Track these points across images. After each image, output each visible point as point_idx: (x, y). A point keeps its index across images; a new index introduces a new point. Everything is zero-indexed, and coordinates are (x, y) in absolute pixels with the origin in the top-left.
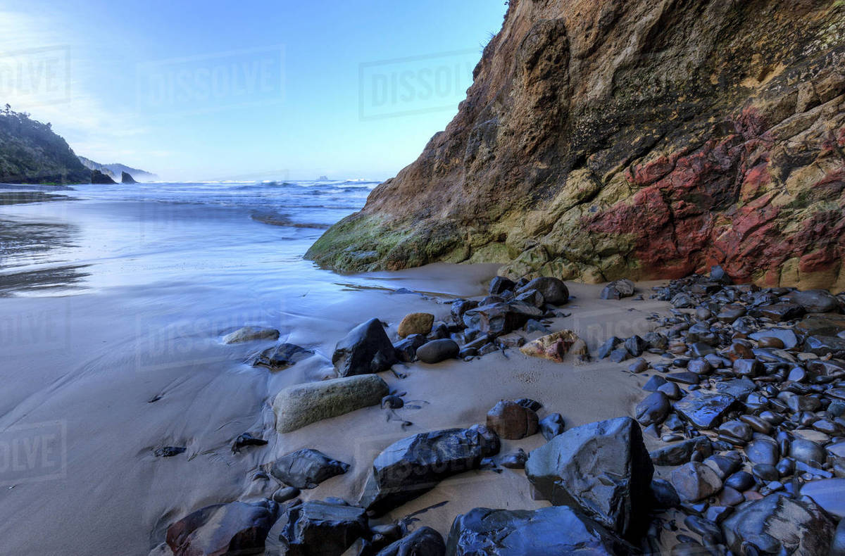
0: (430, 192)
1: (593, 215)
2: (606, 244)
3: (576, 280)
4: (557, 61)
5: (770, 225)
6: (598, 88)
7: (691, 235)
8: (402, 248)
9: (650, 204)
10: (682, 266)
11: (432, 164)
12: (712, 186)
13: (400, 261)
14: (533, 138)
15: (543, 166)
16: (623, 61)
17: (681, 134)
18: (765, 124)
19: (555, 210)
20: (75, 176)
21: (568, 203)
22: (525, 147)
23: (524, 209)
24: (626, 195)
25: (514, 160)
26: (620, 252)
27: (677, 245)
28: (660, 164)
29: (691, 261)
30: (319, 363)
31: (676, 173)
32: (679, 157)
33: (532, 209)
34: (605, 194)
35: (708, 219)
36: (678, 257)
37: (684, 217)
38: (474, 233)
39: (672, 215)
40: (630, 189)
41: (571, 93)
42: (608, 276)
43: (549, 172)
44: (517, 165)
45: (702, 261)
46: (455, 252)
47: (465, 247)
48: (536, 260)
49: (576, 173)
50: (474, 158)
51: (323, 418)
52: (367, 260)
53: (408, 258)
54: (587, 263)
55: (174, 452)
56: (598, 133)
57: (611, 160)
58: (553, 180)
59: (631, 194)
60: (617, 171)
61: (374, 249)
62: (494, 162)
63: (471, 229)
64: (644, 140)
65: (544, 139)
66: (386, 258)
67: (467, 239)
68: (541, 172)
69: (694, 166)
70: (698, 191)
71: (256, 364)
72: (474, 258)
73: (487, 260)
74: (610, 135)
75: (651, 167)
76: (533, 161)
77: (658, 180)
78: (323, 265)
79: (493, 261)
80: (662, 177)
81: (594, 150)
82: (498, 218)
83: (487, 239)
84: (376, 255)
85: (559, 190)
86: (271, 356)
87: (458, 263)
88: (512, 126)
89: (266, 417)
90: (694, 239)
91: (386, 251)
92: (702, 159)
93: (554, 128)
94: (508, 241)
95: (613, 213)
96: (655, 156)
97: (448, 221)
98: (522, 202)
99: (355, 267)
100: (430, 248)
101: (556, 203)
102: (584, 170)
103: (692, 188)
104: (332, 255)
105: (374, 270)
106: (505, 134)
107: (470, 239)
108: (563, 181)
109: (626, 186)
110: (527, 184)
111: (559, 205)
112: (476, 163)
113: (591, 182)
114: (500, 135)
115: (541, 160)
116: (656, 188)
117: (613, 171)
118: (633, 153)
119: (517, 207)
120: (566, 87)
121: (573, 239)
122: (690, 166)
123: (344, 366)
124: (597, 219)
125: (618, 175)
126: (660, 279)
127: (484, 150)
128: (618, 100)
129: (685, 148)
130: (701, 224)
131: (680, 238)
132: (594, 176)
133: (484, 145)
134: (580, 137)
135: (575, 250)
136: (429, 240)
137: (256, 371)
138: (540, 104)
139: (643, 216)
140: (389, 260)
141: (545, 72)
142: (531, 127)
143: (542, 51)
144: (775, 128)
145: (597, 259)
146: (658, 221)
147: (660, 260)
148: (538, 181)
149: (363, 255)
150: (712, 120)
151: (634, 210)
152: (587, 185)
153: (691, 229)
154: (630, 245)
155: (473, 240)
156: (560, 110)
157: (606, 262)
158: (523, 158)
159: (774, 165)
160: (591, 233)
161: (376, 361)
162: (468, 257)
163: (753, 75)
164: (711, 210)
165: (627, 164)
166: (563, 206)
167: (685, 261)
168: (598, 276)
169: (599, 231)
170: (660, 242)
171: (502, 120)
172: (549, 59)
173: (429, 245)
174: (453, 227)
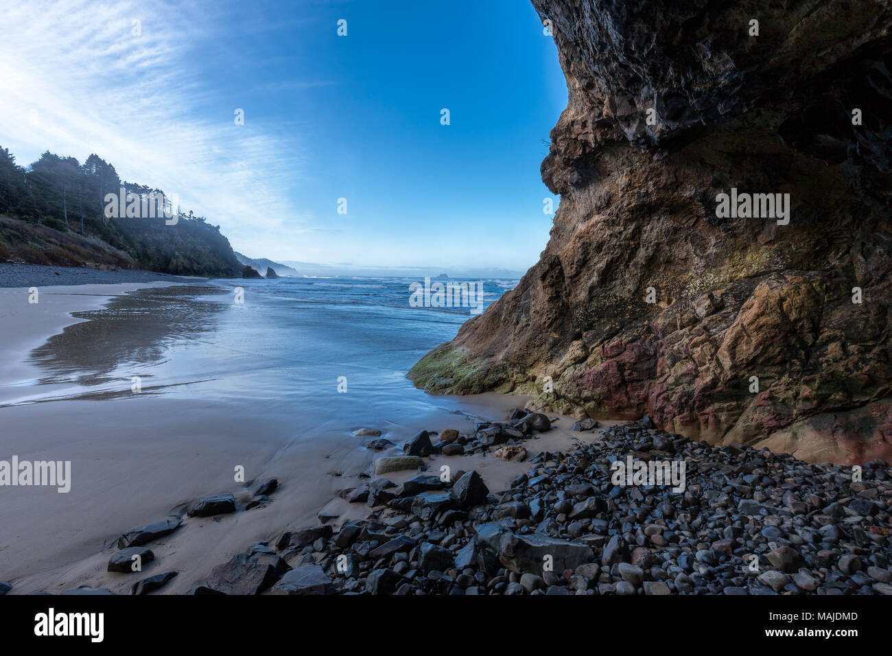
0: (497, 336)
1: (580, 373)
2: (586, 393)
3: (571, 415)
4: (557, 278)
5: (665, 394)
6: (582, 295)
7: (637, 393)
8: (468, 380)
9: (610, 371)
10: (634, 413)
11: (501, 315)
12: (646, 363)
13: (467, 389)
14: (549, 318)
15: (556, 336)
16: (592, 283)
17: (631, 328)
18: (665, 332)
19: (562, 366)
20: (231, 270)
21: (568, 363)
22: (545, 323)
23: (546, 362)
24: (600, 363)
25: (540, 329)
26: (594, 400)
27: (629, 399)
28: (617, 346)
29: (639, 410)
30: (398, 450)
31: (626, 353)
32: (628, 343)
33: (551, 363)
34: (590, 360)
35: (647, 383)
36: (630, 406)
37: (632, 381)
38: (517, 373)
39: (623, 379)
40: (602, 359)
41: (568, 295)
42: (590, 414)
43: (560, 340)
44: (541, 332)
45: (646, 411)
46: (504, 385)
47: (511, 383)
48: (549, 399)
49: (575, 343)
50: (518, 323)
51: (393, 471)
52: (446, 385)
53: (471, 387)
54: (578, 404)
55: (338, 475)
56: (587, 320)
57: (594, 338)
58: (562, 346)
59: (602, 362)
60: (597, 346)
61: (452, 377)
62: (529, 328)
63: (516, 370)
64: (611, 328)
65: (556, 319)
66: (457, 386)
67: (513, 376)
68: (555, 340)
69: (635, 350)
70: (638, 366)
71: (369, 448)
72: (516, 391)
73: (524, 393)
74: (594, 322)
75: (612, 347)
76: (550, 332)
77: (616, 356)
78: (418, 385)
79: (528, 395)
80: (619, 354)
81: (586, 330)
82: (532, 365)
83: (525, 379)
84: (452, 382)
85: (565, 353)
86: (376, 444)
87: (505, 393)
88: (538, 308)
89: (371, 469)
90: (638, 396)
91: (459, 380)
92: (639, 346)
93: (561, 314)
94: (536, 382)
95: (589, 374)
96: (615, 341)
97: (501, 363)
98: (545, 357)
99: (437, 390)
100: (487, 381)
101: (562, 361)
102: (580, 342)
103: (634, 364)
104: (423, 378)
105: (449, 394)
106: (534, 312)
107: (515, 377)
108: (567, 347)
109: (599, 357)
110: (547, 346)
111: (564, 364)
112: (519, 326)
113: (582, 351)
114: (532, 312)
115: (555, 332)
116: (615, 361)
117: (594, 345)
118: (604, 336)
119: (542, 360)
120: (564, 292)
121: (568, 388)
122: (633, 350)
123: (408, 451)
124: (581, 377)
125: (596, 349)
126: (622, 420)
127: (523, 319)
128: (594, 304)
129: (631, 338)
130: (642, 387)
131: (631, 394)
132: (584, 347)
133: (524, 315)
134: (577, 321)
135: (569, 395)
136: (486, 375)
137: (368, 451)
138: (551, 300)
139: (606, 378)
140: (459, 387)
141: (551, 283)
142: (547, 311)
143: (547, 273)
144: (669, 336)
145: (582, 403)
146: (616, 382)
147: (619, 407)
148: (554, 345)
149: (443, 382)
150: (646, 323)
151: (601, 374)
152: (579, 353)
153: (637, 390)
154: (600, 396)
155: (517, 378)
156: (563, 304)
157: (588, 405)
158: (544, 329)
159: (668, 358)
160: (578, 385)
161: (422, 451)
162: (512, 390)
163: (664, 300)
164: (649, 378)
165: (602, 342)
166: (566, 364)
167: (635, 410)
168: (583, 414)
169: (582, 385)
170: (618, 396)
171: (533, 303)
172: (552, 277)
173: (486, 379)
174: (504, 369)
